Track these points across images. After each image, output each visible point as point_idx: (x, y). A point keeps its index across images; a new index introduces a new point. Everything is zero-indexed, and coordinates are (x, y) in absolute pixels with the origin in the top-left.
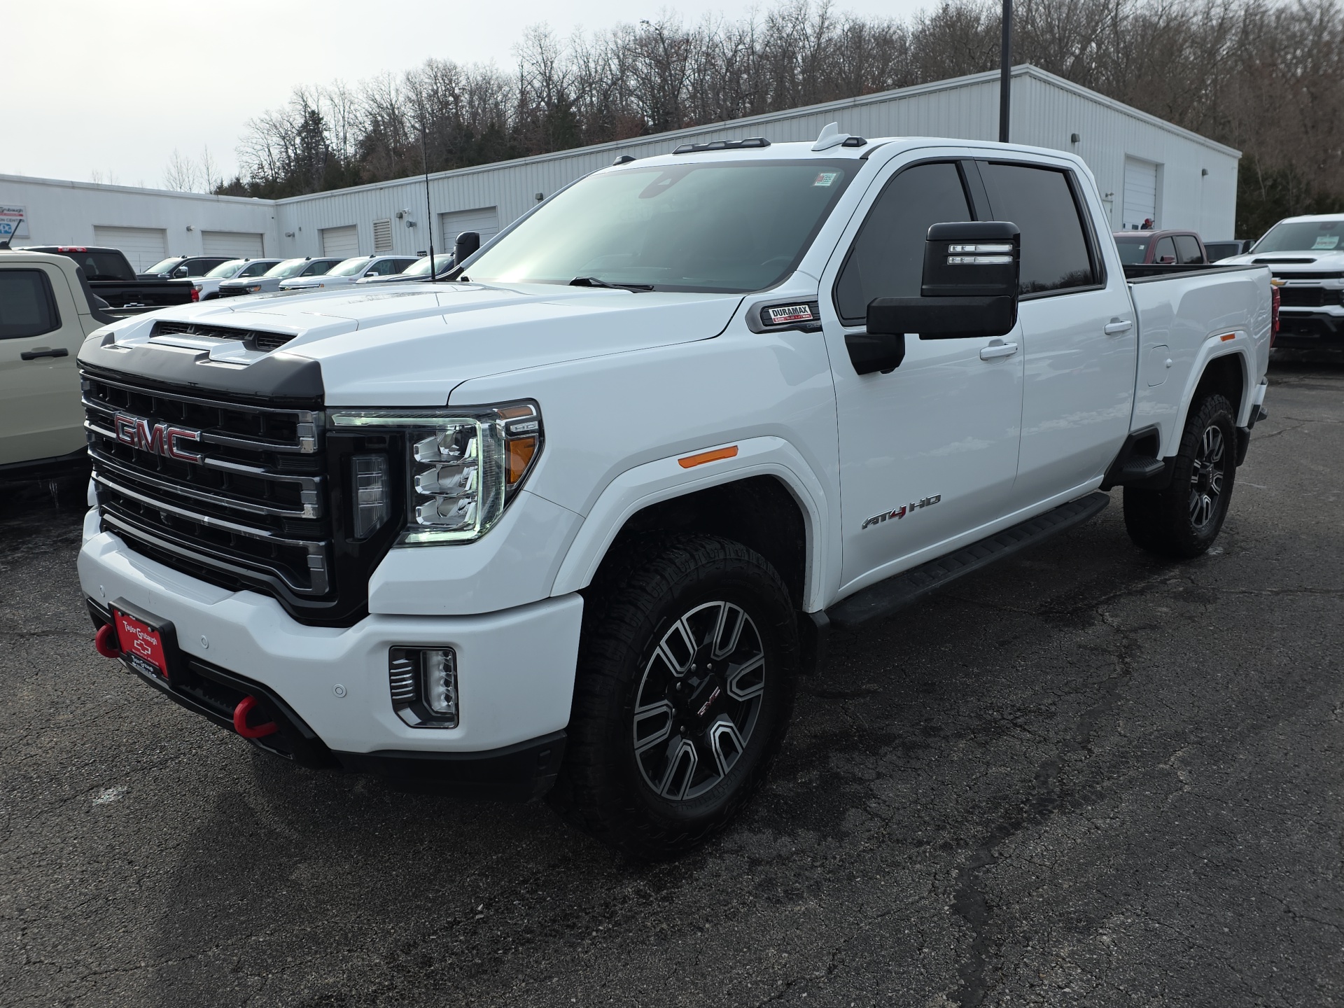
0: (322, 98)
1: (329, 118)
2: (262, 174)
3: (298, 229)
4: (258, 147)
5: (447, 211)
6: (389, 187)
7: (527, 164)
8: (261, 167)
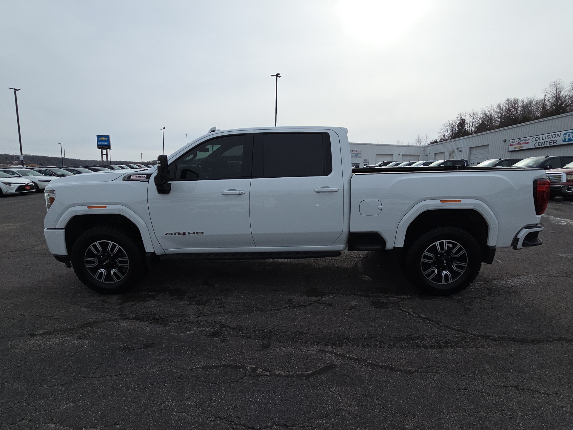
0: (467, 115)
1: (467, 121)
2: (444, 138)
3: (429, 153)
4: (444, 131)
5: (473, 147)
6: (456, 140)
7: (502, 130)
8: (444, 136)
